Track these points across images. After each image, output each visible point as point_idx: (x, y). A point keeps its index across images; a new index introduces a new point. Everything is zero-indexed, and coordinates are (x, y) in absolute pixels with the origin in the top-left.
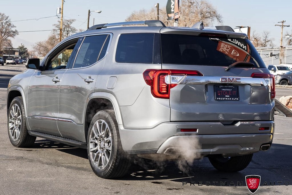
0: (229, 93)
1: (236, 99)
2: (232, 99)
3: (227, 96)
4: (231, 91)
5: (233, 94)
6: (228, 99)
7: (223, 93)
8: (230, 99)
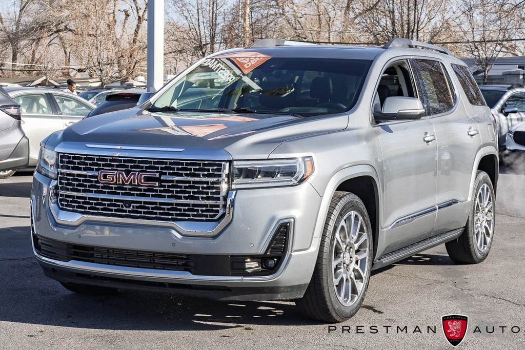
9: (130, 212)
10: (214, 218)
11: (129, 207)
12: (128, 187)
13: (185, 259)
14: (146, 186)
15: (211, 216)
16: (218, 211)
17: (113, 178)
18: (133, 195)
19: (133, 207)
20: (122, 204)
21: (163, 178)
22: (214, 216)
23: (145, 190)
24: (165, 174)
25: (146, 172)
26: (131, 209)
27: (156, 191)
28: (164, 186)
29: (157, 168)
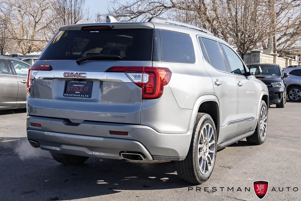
0: (81, 89)
1: (86, 95)
2: (82, 96)
3: (77, 92)
4: (83, 88)
5: (85, 91)
6: (77, 95)
7: (74, 88)
8: (79, 95)
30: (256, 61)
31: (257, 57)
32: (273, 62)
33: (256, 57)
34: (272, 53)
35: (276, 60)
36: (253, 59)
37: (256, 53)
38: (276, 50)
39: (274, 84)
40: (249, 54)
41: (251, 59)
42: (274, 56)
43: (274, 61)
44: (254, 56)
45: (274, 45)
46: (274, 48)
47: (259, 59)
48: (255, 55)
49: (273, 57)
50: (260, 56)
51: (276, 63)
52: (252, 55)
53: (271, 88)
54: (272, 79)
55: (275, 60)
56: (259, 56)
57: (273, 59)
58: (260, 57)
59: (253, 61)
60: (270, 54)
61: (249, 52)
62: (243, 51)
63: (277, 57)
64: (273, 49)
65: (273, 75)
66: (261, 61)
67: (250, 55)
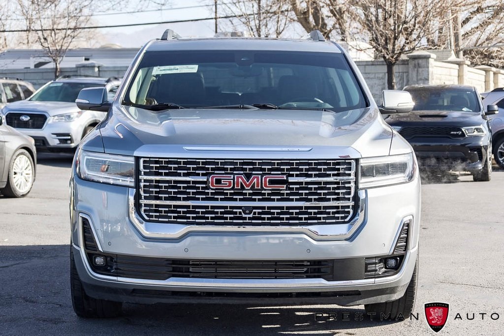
9: (249, 218)
10: (346, 220)
11: (250, 214)
12: (248, 192)
13: (307, 265)
14: (270, 190)
15: (342, 218)
16: (348, 212)
17: (230, 183)
18: (255, 200)
19: (255, 213)
20: (241, 210)
21: (291, 180)
22: (346, 217)
23: (269, 194)
24: (292, 175)
25: (270, 174)
26: (251, 216)
27: (283, 194)
28: (292, 189)
29: (283, 170)
30: (421, 79)
31: (424, 69)
32: (456, 78)
33: (420, 70)
34: (453, 57)
35: (463, 76)
36: (413, 74)
37: (420, 61)
38: (459, 51)
39: (467, 130)
40: (405, 63)
41: (410, 75)
42: (460, 64)
43: (460, 77)
44: (415, 67)
45: (456, 36)
46: (457, 45)
47: (428, 75)
48: (418, 64)
49: (457, 66)
50: (430, 66)
51: (465, 81)
52: (411, 66)
53: (462, 139)
54: (462, 120)
55: (461, 74)
56: (428, 67)
57: (456, 73)
58: (430, 69)
59: (415, 79)
60: (449, 59)
61: (403, 57)
62: (392, 57)
63: (465, 66)
64: (453, 47)
65: (463, 109)
66: (433, 79)
67: (408, 64)
